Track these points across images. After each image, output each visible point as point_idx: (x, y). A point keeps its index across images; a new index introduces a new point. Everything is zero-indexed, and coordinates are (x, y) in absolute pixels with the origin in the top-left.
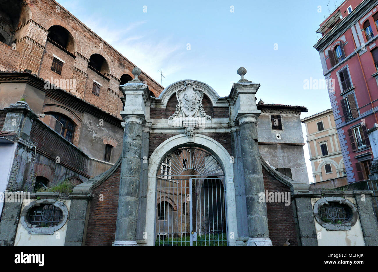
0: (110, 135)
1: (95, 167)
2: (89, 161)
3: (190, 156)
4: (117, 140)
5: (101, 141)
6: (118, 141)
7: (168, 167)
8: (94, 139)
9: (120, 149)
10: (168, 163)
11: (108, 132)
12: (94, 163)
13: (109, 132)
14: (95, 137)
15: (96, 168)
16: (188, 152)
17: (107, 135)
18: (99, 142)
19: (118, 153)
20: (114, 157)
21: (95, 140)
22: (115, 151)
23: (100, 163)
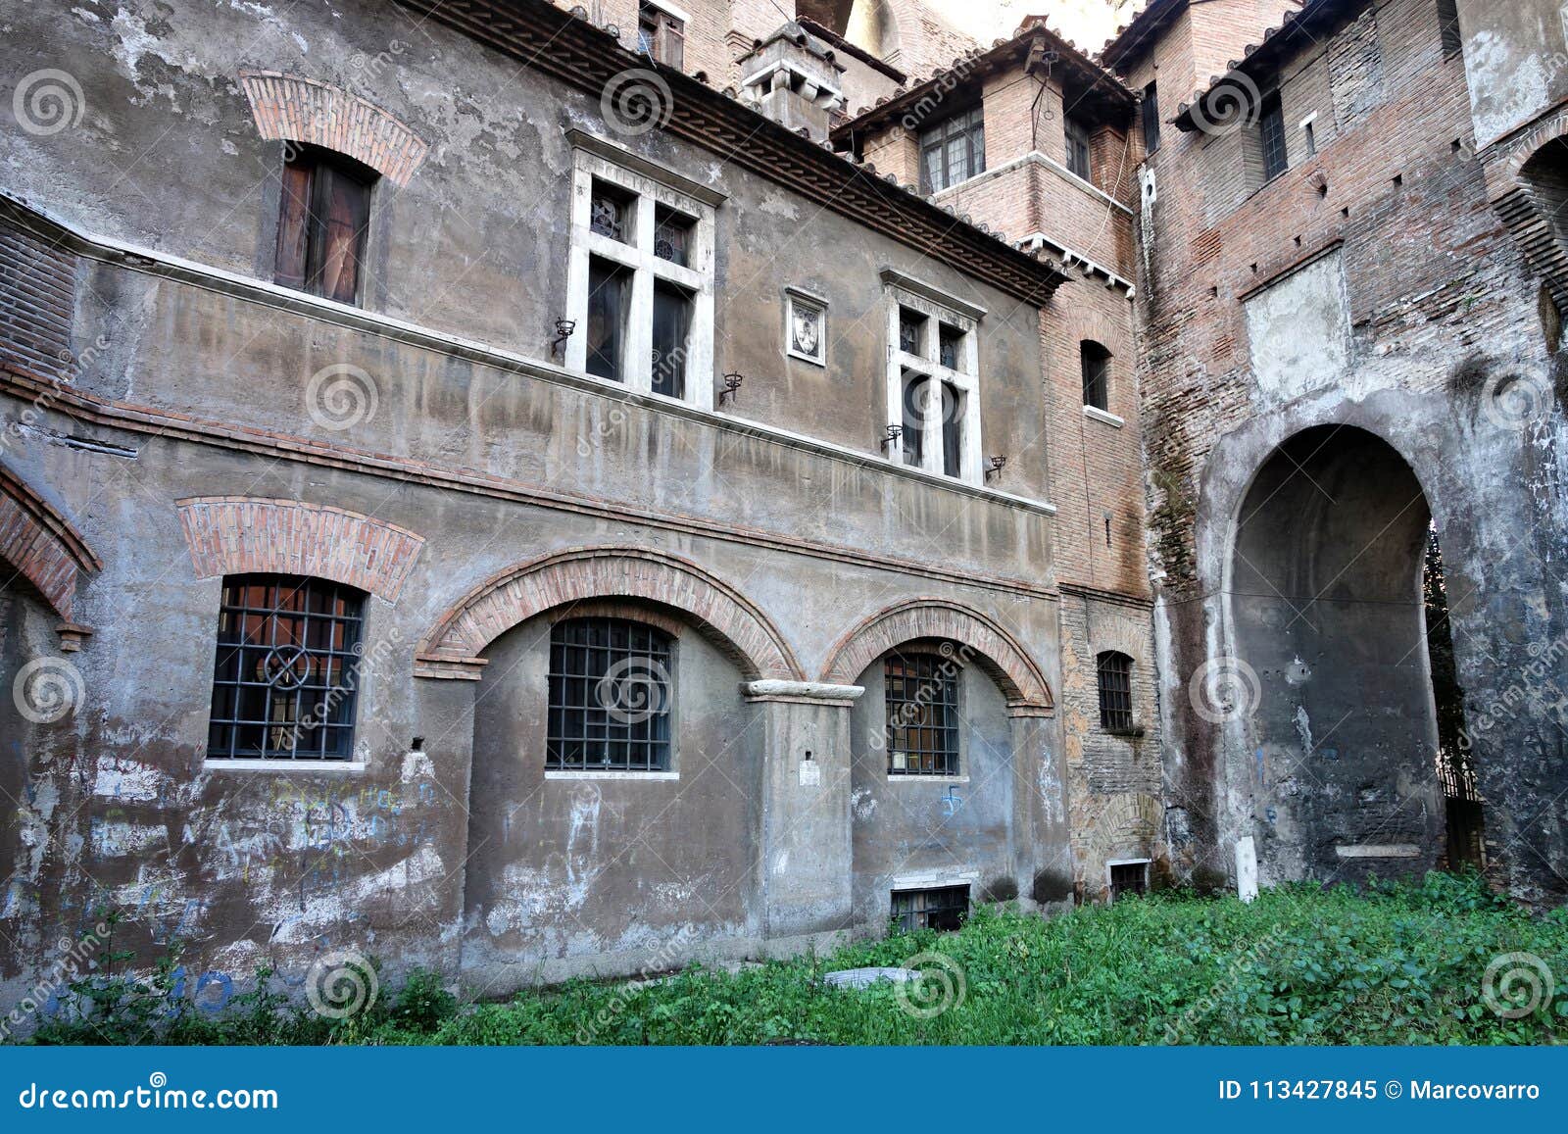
0: (327, 68)
1: (170, 324)
2: (83, 273)
3: (1135, 321)
4: (413, 119)
5: (224, 109)
6: (431, 137)
7: (953, 393)
8: (134, 75)
9: (457, 202)
10: (949, 360)
11: (300, 40)
12: (145, 293)
13: (311, 36)
14: (149, 63)
15: (180, 332)
16: (1117, 293)
17: (296, 66)
18: (207, 115)
19: (435, 234)
20: (395, 262)
21: (149, 92)
22: (402, 211)
23: (232, 301)
